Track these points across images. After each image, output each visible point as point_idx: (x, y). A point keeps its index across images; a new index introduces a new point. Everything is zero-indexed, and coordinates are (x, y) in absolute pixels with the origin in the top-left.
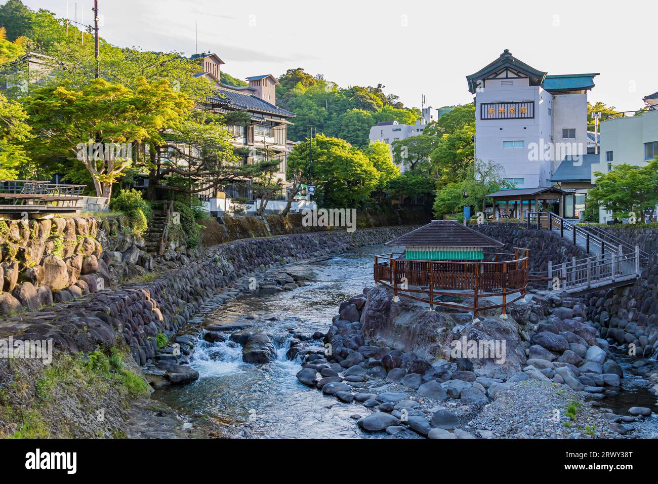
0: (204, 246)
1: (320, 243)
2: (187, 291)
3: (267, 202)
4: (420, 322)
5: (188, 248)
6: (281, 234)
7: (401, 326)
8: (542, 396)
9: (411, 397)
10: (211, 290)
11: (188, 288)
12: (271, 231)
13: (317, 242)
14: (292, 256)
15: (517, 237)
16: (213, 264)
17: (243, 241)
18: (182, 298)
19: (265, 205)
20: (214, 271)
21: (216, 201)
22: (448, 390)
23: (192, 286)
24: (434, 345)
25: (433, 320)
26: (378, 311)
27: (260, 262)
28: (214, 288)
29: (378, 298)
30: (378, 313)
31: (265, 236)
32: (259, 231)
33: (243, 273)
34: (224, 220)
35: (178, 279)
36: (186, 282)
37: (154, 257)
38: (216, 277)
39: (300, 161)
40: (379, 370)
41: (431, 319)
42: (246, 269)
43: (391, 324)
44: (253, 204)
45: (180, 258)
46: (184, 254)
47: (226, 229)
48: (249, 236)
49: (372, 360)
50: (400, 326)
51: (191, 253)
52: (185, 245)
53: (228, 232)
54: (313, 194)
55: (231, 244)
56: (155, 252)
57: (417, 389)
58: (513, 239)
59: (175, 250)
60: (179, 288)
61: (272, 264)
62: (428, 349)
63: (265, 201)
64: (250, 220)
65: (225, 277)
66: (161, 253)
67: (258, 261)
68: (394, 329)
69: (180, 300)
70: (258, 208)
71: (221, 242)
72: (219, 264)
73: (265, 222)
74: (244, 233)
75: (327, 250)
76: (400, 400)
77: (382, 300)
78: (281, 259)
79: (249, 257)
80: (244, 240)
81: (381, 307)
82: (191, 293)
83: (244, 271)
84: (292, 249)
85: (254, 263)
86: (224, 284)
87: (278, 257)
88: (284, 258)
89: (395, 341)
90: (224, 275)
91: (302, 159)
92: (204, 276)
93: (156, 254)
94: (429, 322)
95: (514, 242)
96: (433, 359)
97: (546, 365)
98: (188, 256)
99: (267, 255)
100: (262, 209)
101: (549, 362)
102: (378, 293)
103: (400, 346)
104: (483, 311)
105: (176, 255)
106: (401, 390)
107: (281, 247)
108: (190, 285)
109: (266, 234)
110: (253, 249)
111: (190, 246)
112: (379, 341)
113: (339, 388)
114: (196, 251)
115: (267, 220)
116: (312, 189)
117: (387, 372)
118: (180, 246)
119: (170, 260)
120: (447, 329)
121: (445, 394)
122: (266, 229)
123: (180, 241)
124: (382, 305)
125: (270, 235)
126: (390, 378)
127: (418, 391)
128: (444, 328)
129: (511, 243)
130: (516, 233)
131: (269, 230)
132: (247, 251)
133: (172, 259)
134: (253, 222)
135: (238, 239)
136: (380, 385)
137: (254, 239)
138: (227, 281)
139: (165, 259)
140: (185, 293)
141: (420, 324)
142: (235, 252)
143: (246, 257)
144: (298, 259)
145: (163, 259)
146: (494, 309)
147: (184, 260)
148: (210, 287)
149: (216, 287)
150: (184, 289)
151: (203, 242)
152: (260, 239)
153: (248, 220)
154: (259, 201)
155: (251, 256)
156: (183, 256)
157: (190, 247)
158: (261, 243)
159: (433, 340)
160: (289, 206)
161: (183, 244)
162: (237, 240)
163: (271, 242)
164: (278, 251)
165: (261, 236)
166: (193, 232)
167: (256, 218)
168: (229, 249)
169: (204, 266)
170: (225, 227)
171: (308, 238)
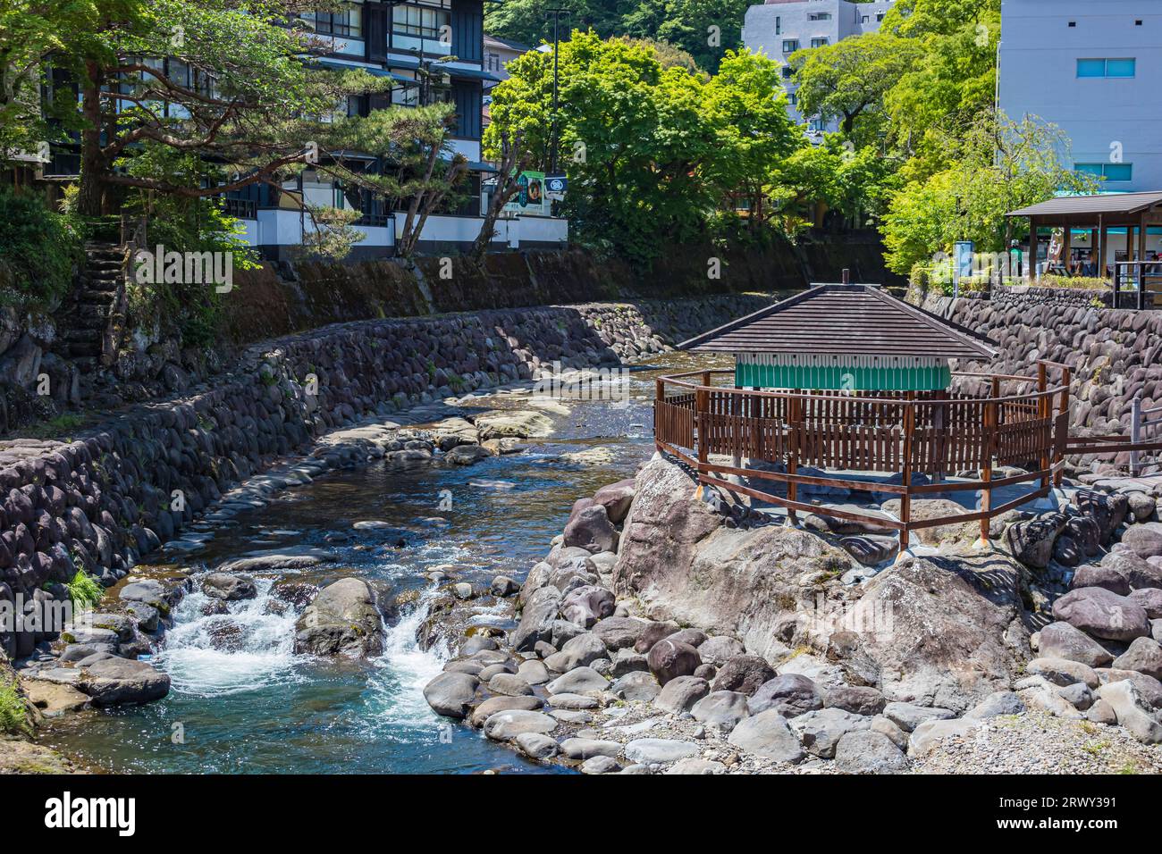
0: (236, 341)
1: (571, 336)
2: (171, 462)
3: (422, 221)
4: (757, 558)
5: (189, 344)
6: (462, 310)
7: (711, 566)
8: (1041, 755)
9: (708, 753)
10: (245, 460)
11: (175, 453)
12: (435, 302)
13: (564, 333)
14: (490, 369)
15: (1085, 328)
16: (256, 391)
17: (348, 328)
18: (155, 482)
19: (419, 228)
20: (259, 409)
21: (275, 215)
22: (806, 736)
23: (190, 449)
24: (788, 617)
25: (792, 552)
26: (657, 524)
27: (395, 385)
28: (253, 455)
29: (658, 489)
30: (655, 531)
31: (416, 313)
32: (401, 300)
33: (345, 417)
34: (298, 268)
35: (145, 431)
36: (171, 438)
37: (85, 370)
38: (263, 424)
39: (523, 105)
40: (640, 681)
41: (788, 549)
42: (353, 404)
43: (685, 558)
44: (385, 225)
45: (162, 373)
46: (173, 362)
47: (301, 295)
48: (370, 314)
49: (626, 654)
50: (707, 568)
51: (193, 359)
52: (177, 337)
53: (308, 304)
54: (561, 198)
55: (313, 336)
56: (89, 355)
57: (731, 730)
58: (1073, 333)
59: (149, 351)
60: (148, 456)
61: (430, 392)
62: (774, 628)
63: (417, 218)
64: (374, 268)
65: (289, 425)
66: (107, 360)
67: (388, 384)
68: (692, 574)
69: (149, 488)
70: (400, 235)
71: (286, 331)
72: (274, 390)
73: (418, 274)
74: (356, 306)
75: (592, 353)
76: (678, 759)
77: (668, 497)
78: (456, 377)
79: (363, 372)
80: (351, 324)
81: (662, 515)
82: (183, 468)
83: (348, 409)
84: (489, 350)
85: (378, 387)
86: (286, 445)
87: (447, 373)
88: (466, 376)
89: (693, 604)
90: (287, 419)
91: (530, 100)
92: (226, 421)
93: (92, 361)
94: (782, 557)
95: (1076, 344)
96: (783, 656)
97: (1076, 675)
98: (187, 368)
99: (417, 365)
100: (411, 237)
101: (1085, 667)
102: (661, 476)
103: (703, 618)
104: (931, 529)
105: (149, 364)
106: (686, 735)
107: (458, 345)
108: (181, 446)
109: (420, 310)
110: (375, 351)
111: (193, 338)
112: (652, 605)
113: (528, 724)
114: (211, 353)
115: (424, 271)
116: (557, 185)
117: (662, 683)
118: (162, 341)
119: (132, 379)
120: (828, 578)
121: (796, 743)
122: (420, 295)
123: (163, 325)
124: (666, 509)
125: (432, 311)
126: (665, 700)
127: (731, 736)
128: (820, 573)
129: (1068, 343)
130: (1083, 316)
131: (428, 297)
132: (358, 355)
133: (136, 377)
134: (383, 276)
135: (337, 321)
136: (638, 720)
137: (385, 320)
138: (297, 437)
139: (117, 376)
140: (164, 467)
141: (759, 562)
142: (323, 359)
143: (353, 371)
144: (504, 378)
145: (110, 375)
146: (959, 525)
147: (174, 379)
148: (242, 452)
149: (261, 452)
150: (162, 457)
151: (233, 328)
152: (397, 323)
153: (369, 271)
154: (401, 217)
155: (369, 370)
156: (170, 367)
157: (193, 343)
158: (400, 334)
159: (788, 603)
160: (488, 231)
161: (172, 336)
162: (333, 326)
163: (429, 332)
164: (447, 357)
165: (404, 315)
166: (204, 302)
167: (391, 265)
168: (306, 348)
169: (227, 397)
170: (298, 289)
171: (538, 320)
